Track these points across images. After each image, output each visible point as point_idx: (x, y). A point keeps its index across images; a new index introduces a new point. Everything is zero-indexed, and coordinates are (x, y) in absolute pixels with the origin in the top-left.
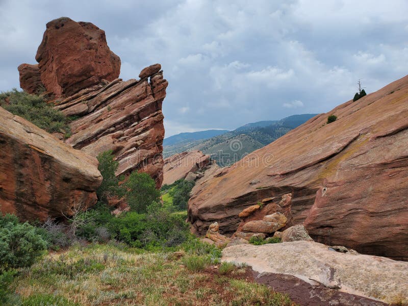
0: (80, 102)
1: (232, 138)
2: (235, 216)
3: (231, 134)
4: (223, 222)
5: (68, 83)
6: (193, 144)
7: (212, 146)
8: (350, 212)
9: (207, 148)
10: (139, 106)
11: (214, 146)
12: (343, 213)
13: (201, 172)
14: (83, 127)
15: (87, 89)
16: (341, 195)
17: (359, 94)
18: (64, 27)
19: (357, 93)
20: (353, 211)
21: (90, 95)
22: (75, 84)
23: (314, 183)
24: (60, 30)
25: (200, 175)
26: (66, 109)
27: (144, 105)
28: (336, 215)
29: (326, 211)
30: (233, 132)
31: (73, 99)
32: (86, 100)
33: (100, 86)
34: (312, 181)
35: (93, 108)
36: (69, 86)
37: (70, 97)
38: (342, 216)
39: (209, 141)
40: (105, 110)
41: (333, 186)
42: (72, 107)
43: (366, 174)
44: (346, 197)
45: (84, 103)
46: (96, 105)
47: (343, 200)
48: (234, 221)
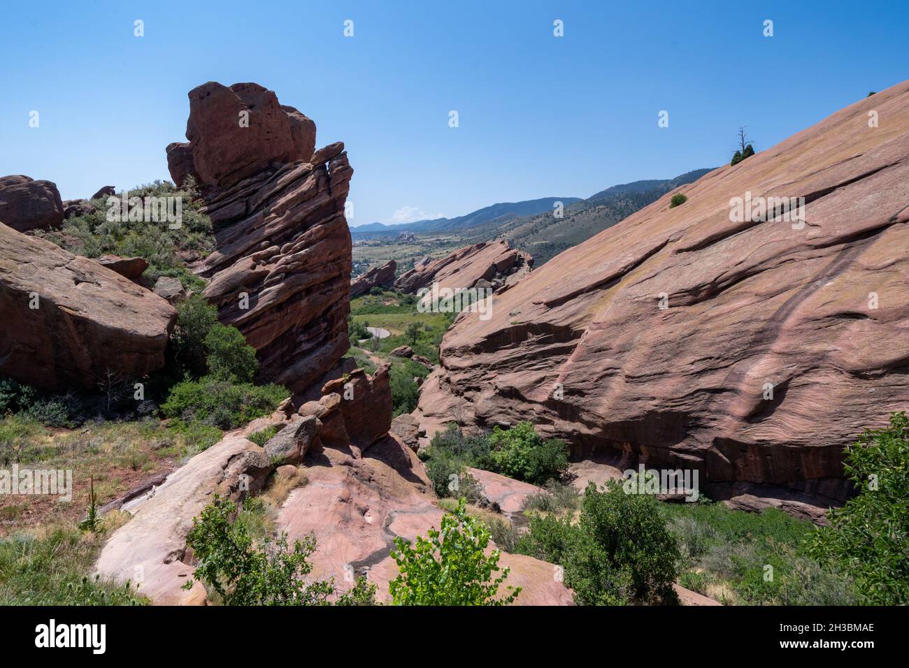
0: (236, 200)
1: (581, 213)
2: (481, 364)
3: (582, 205)
4: (466, 372)
5: (220, 173)
6: (514, 224)
7: (546, 226)
8: (606, 372)
9: (537, 231)
10: (305, 208)
11: (550, 228)
12: (598, 373)
13: (500, 278)
14: (230, 240)
15: (248, 180)
16: (602, 344)
17: (741, 152)
18: (210, 96)
19: (738, 152)
20: (610, 371)
21: (252, 188)
22: (232, 173)
23: (581, 320)
24: (205, 100)
25: (498, 283)
26: (217, 211)
27: (313, 207)
28: (591, 374)
29: (580, 367)
30: (585, 202)
31: (228, 195)
32: (246, 197)
33: (269, 173)
34: (580, 316)
35: (253, 208)
36: (222, 176)
37: (224, 193)
38: (595, 377)
39: (540, 219)
40: (260, 216)
41: (597, 329)
42: (224, 208)
43: (639, 314)
44: (607, 348)
45: (242, 202)
46: (256, 205)
47: (602, 352)
48: (478, 372)
